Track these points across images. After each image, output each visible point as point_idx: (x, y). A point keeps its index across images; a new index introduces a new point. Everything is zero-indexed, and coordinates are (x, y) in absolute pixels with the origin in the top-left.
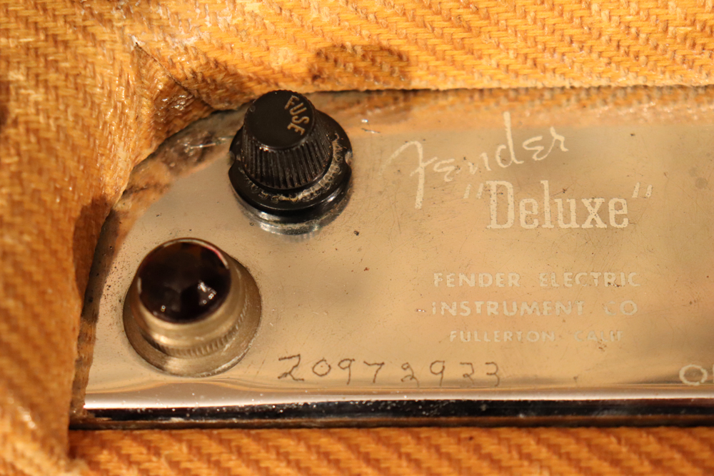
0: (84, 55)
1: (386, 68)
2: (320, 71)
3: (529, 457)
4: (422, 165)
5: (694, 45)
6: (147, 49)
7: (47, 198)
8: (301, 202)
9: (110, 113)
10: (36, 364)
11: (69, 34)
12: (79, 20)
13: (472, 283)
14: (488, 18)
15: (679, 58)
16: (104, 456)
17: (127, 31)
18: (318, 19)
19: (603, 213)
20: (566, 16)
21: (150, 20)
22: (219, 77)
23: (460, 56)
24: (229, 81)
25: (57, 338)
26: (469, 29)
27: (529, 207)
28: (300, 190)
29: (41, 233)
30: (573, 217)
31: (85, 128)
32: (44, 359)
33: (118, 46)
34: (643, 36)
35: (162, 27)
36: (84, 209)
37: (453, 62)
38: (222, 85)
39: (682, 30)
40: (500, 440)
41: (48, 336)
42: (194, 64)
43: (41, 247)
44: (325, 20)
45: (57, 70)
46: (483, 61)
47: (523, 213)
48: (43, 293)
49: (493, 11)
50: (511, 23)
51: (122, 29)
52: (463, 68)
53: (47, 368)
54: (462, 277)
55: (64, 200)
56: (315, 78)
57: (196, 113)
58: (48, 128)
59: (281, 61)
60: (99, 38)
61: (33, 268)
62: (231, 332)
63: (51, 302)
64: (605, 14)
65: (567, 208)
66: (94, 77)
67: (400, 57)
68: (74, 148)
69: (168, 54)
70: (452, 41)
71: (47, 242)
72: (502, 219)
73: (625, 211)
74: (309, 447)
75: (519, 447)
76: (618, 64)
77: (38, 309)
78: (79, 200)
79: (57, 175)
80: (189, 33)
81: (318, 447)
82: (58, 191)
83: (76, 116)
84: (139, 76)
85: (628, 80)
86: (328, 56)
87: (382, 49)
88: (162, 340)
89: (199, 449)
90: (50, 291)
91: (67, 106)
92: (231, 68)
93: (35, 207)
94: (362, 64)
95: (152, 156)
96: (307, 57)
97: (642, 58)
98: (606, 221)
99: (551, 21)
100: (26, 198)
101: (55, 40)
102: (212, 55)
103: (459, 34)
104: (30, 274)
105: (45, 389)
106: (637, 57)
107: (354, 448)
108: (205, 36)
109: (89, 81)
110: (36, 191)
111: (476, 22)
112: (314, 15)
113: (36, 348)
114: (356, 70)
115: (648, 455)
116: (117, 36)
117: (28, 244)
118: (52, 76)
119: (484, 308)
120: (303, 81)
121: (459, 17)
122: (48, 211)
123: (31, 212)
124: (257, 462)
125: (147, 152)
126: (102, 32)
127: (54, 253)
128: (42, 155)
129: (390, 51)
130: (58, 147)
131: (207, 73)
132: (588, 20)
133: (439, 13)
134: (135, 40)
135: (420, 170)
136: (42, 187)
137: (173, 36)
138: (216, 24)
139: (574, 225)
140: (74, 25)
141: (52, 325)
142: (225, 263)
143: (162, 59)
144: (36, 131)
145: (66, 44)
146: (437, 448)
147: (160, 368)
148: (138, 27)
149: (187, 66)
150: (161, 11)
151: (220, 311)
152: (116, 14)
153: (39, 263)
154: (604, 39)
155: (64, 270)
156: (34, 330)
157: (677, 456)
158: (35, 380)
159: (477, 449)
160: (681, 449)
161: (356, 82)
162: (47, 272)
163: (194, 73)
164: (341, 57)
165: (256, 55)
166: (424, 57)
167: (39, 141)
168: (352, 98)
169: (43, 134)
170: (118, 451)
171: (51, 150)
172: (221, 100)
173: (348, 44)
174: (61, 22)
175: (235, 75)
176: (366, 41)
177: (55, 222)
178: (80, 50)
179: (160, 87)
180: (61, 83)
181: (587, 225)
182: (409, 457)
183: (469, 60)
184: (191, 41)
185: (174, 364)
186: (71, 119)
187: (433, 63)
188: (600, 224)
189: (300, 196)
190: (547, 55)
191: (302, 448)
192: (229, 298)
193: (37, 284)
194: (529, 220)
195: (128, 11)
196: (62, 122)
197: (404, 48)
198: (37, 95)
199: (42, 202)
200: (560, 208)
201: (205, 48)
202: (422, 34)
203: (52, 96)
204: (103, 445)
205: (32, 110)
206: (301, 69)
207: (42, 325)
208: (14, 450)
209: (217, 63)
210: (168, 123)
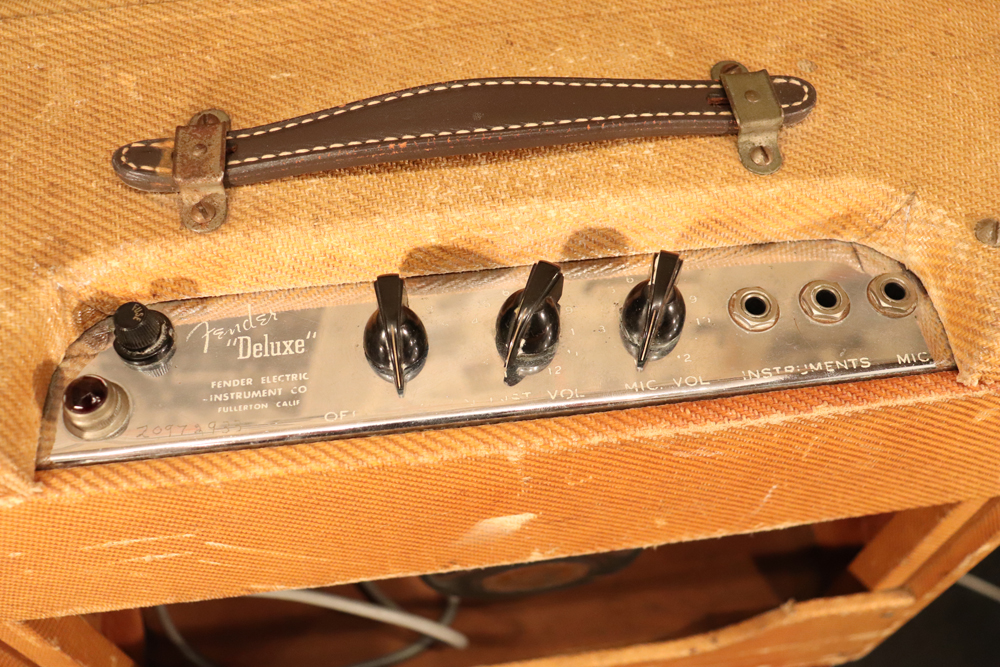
0: (34, 294)
1: (187, 289)
2: (156, 292)
3: (253, 462)
4: (208, 332)
5: (328, 265)
6: (65, 288)
7: (17, 361)
8: (147, 355)
9: (49, 320)
10: (12, 437)
11: (26, 284)
12: (31, 278)
13: (229, 385)
14: (228, 260)
15: (323, 272)
16: (54, 481)
17: (54, 281)
18: (148, 267)
19: (293, 347)
20: (265, 256)
21: (65, 275)
22: (106, 299)
23: (221, 280)
24: (111, 301)
25: (25, 426)
26: (221, 266)
27: (258, 347)
28: (146, 348)
29: (14, 377)
30: (279, 349)
31: (36, 327)
32: (17, 435)
33: (51, 288)
34: (304, 263)
35: (72, 277)
36: (38, 366)
37: (218, 283)
38: (108, 303)
39: (321, 259)
40: (241, 455)
41: (20, 425)
42: (91, 294)
43: (13, 383)
44: (152, 268)
45: (21, 301)
46: (233, 280)
47: (255, 350)
48: (16, 405)
49: (231, 257)
50: (241, 261)
51: (51, 280)
52: (223, 285)
53: (19, 438)
54: (225, 383)
55: (26, 362)
56: (154, 295)
57: (98, 317)
58: (16, 329)
59: (135, 289)
60: (41, 285)
61: (10, 393)
62: (111, 418)
63: (20, 409)
64: (283, 253)
65: (275, 345)
66: (39, 303)
67: (192, 282)
68: (30, 337)
69: (76, 289)
70: (214, 273)
71: (17, 381)
72: (245, 354)
73: (303, 345)
74: (151, 467)
75: (249, 458)
76: (296, 277)
77: (13, 412)
78: (36, 361)
79: (22, 350)
80: (86, 279)
81: (155, 467)
82: (22, 357)
83: (30, 322)
84: (63, 301)
85: (304, 284)
86: (157, 285)
87: (182, 279)
88: (79, 423)
89: (99, 473)
90: (20, 404)
91: (26, 318)
92: (110, 294)
93: (10, 365)
94: (174, 287)
95: (78, 340)
96: (148, 286)
97: (307, 273)
98: (294, 350)
99: (259, 259)
100: (5, 361)
101: (20, 288)
102: (100, 289)
103: (217, 269)
104: (8, 396)
105: (18, 449)
106: (304, 273)
107: (172, 466)
108: (94, 280)
109: (37, 305)
110: (11, 358)
111: (224, 263)
112: (146, 266)
113: (12, 430)
114: (173, 290)
115: (309, 455)
116: (49, 283)
117: (7, 383)
118: (18, 305)
119: (235, 396)
120: (149, 298)
121: (215, 261)
122: (17, 367)
123: (8, 368)
124: (126, 476)
125: (75, 338)
126: (42, 282)
127: (22, 386)
128: (13, 341)
129: (187, 280)
130: (21, 336)
131: (98, 298)
132: (276, 258)
133: (205, 260)
134: (59, 284)
135: (207, 335)
136: (14, 356)
137: (78, 281)
138: (99, 274)
139: (279, 353)
140: (29, 280)
141: (22, 419)
142: (105, 384)
143: (73, 292)
144: (10, 331)
145: (25, 289)
146: (211, 462)
147: (80, 437)
148: (59, 278)
149: (87, 295)
150: (71, 270)
151: (104, 406)
152: (49, 273)
153: (12, 391)
154: (286, 265)
155: (29, 394)
156: (10, 422)
157: (323, 454)
158: (12, 445)
159: (230, 460)
160: (324, 451)
161: (174, 296)
162: (18, 396)
163: (91, 298)
164: (164, 284)
165: (122, 287)
166: (203, 281)
167: (12, 335)
168: (176, 304)
169: (14, 331)
170: (60, 478)
171: (18, 338)
172: (109, 310)
173: (165, 278)
174: (23, 279)
175: (113, 297)
176: (174, 276)
177: (22, 372)
178: (32, 291)
179: (75, 306)
180: (22, 307)
181: (285, 353)
182: (197, 467)
183: (226, 281)
184: (88, 283)
185: (87, 435)
186: (28, 323)
187: (208, 284)
188: (291, 352)
189: (146, 352)
190: (262, 275)
191: (148, 468)
192: (107, 400)
193: (12, 400)
194: (258, 353)
195: (54, 271)
196: (23, 325)
197: (193, 278)
198: (10, 314)
199: (13, 363)
200: (273, 347)
201: (95, 286)
202: (200, 271)
203: (18, 314)
204: (53, 476)
205: (8, 321)
206: (146, 292)
207: (15, 420)
208: (4, 478)
209: (103, 293)
210: (83, 323)
